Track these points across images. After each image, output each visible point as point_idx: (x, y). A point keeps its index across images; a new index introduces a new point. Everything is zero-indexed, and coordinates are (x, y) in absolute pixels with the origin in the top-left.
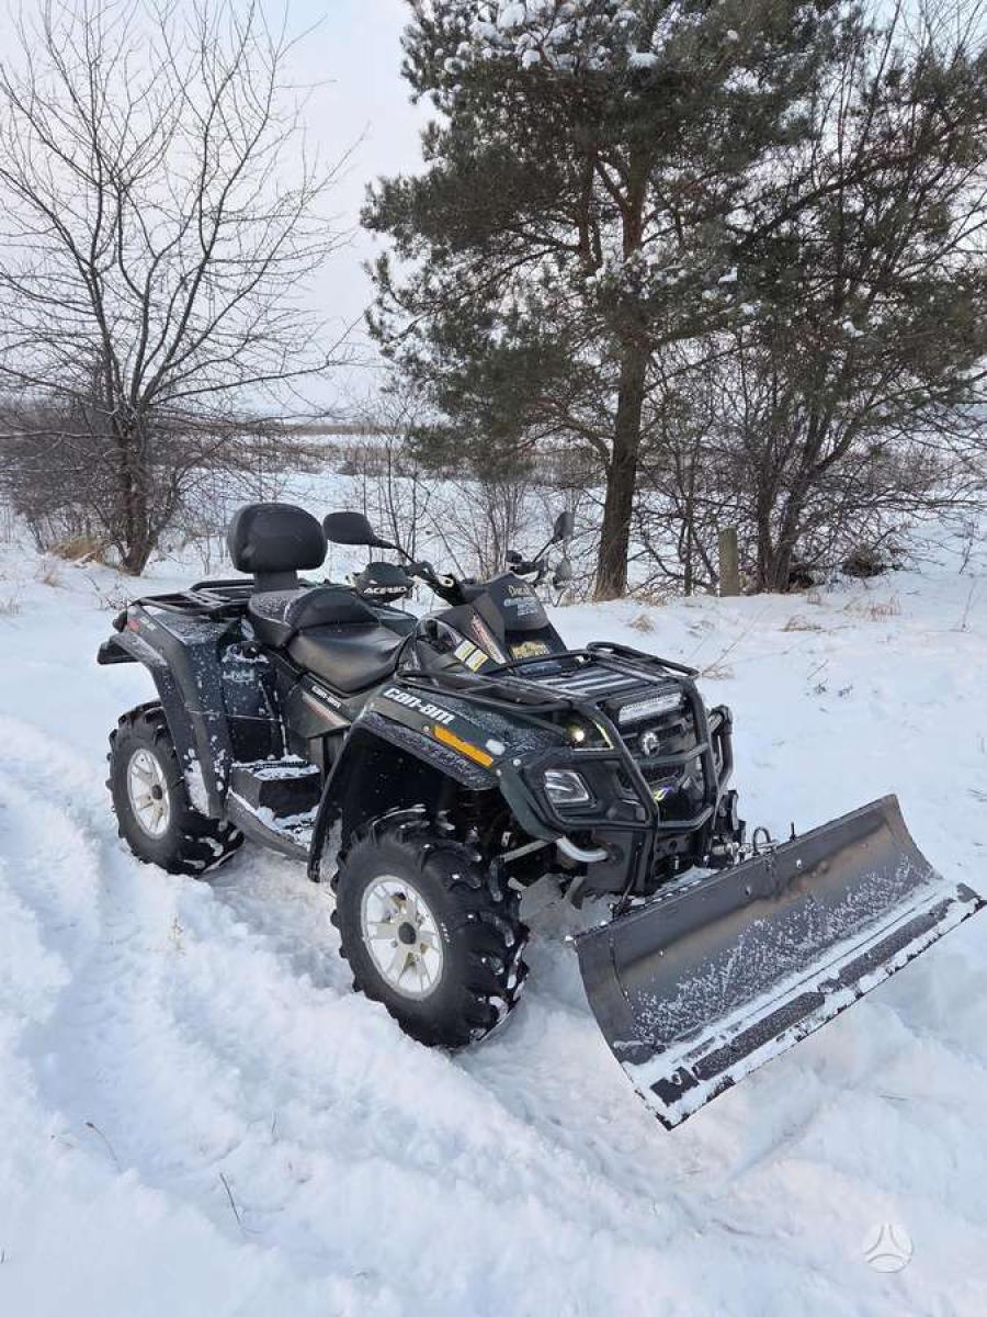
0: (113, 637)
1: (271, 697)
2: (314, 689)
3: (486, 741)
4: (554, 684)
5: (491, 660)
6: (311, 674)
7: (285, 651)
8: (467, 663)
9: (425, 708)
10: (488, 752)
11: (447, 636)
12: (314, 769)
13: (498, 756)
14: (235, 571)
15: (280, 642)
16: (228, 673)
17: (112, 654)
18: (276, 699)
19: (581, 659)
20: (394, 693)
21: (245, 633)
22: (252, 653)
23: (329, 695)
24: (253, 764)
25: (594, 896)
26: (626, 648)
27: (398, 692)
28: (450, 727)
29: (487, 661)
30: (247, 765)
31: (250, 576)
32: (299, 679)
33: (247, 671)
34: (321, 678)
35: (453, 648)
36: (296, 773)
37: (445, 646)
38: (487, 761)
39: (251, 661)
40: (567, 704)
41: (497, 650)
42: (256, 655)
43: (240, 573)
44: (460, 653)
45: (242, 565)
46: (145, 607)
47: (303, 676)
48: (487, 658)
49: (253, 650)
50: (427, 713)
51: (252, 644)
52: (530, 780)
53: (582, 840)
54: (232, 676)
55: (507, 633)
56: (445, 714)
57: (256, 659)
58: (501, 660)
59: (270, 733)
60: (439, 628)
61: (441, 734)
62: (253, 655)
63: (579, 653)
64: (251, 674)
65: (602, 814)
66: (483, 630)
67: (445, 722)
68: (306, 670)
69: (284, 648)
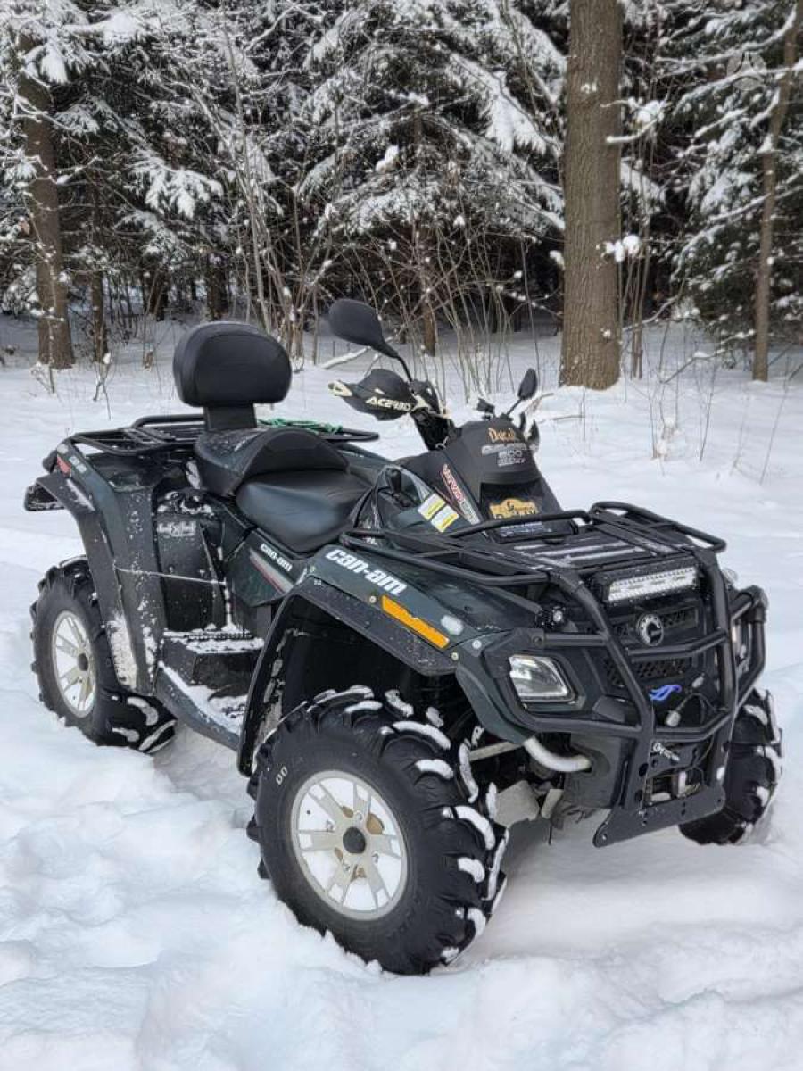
0: (41, 480)
1: (214, 555)
2: (263, 547)
3: (442, 617)
4: (531, 551)
5: (462, 519)
6: (259, 530)
7: (232, 502)
8: (432, 522)
9: (372, 575)
10: (444, 631)
11: (412, 488)
12: (259, 643)
13: (454, 636)
14: (182, 404)
15: (228, 491)
16: (165, 526)
17: (39, 497)
18: (221, 557)
19: (579, 522)
20: (338, 555)
21: (191, 478)
22: (194, 501)
23: (279, 556)
24: (188, 634)
25: (579, 815)
26: (643, 510)
27: (343, 554)
28: (399, 599)
29: (457, 520)
30: (182, 634)
31: (199, 411)
32: (246, 534)
33: (187, 524)
34: (269, 533)
35: (418, 503)
36: (238, 647)
37: (410, 499)
38: (441, 642)
39: (193, 511)
40: (544, 576)
41: (470, 507)
42: (201, 504)
43: (187, 406)
44: (425, 510)
45: (189, 397)
46: (78, 446)
47: (251, 531)
48: (457, 516)
49: (196, 499)
50: (374, 581)
51: (197, 492)
52: (493, 666)
53: (559, 744)
54: (169, 529)
55: (483, 486)
56: (396, 582)
57: (199, 509)
58: (474, 519)
59: (212, 597)
60: (403, 478)
61: (389, 607)
62: (195, 505)
63: (580, 514)
64: (192, 527)
65: (586, 713)
66: (454, 483)
67: (395, 592)
68: (255, 526)
69: (233, 499)
